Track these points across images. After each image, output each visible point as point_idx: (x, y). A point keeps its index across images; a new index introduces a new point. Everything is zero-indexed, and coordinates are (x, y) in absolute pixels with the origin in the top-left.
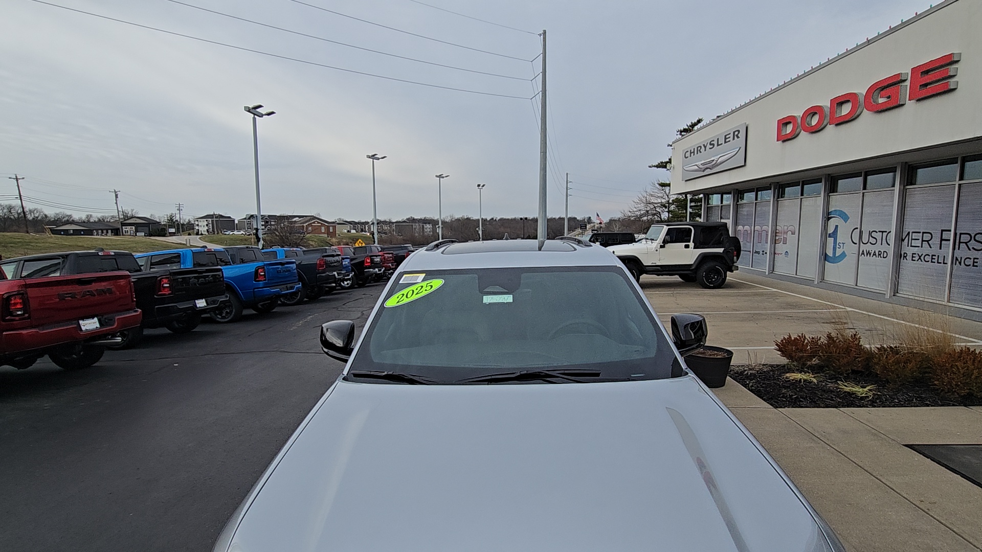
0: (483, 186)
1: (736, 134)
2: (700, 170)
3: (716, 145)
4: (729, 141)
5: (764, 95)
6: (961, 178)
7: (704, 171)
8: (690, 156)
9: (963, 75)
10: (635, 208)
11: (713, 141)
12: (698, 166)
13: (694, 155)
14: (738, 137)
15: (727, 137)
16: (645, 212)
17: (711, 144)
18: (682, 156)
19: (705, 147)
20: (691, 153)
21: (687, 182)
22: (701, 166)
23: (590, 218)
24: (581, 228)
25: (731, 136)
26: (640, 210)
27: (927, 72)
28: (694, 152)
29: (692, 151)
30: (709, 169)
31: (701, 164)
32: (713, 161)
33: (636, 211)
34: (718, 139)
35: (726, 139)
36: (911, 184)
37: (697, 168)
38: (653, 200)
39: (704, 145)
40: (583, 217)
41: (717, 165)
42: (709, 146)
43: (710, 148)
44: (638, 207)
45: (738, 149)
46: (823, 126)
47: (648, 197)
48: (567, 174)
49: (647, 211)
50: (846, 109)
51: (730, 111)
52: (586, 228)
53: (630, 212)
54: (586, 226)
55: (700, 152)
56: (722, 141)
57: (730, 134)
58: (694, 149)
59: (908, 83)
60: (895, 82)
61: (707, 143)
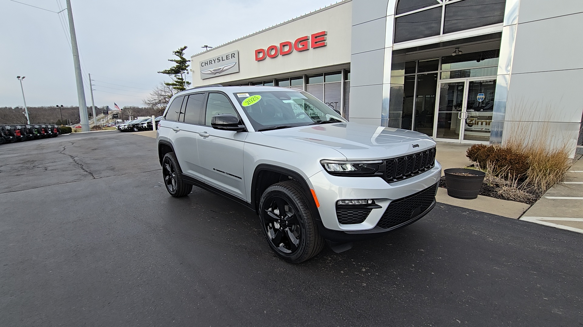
0: (24, 78)
1: (233, 55)
2: (212, 73)
3: (221, 60)
4: (229, 59)
5: (246, 37)
6: (325, 82)
7: (215, 74)
8: (205, 65)
9: (329, 40)
10: (152, 98)
11: (219, 58)
12: (211, 71)
13: (208, 65)
14: (234, 57)
15: (228, 56)
16: (158, 101)
17: (218, 60)
18: (199, 65)
19: (215, 61)
20: (205, 64)
21: (204, 80)
22: (213, 72)
23: (108, 107)
24: (104, 114)
25: (230, 56)
26: (155, 100)
27: (316, 37)
28: (207, 63)
29: (206, 63)
30: (218, 73)
31: (213, 70)
32: (220, 69)
33: (153, 100)
34: (222, 57)
35: (227, 57)
36: (308, 84)
37: (211, 72)
38: (163, 93)
39: (214, 60)
40: (102, 106)
41: (222, 71)
42: (217, 61)
43: (218, 62)
44: (154, 98)
45: (235, 63)
46: (277, 55)
47: (159, 91)
48: (89, 74)
49: (160, 101)
50: (286, 49)
51: (227, 43)
52: (108, 113)
53: (149, 101)
54: (108, 112)
55: (212, 64)
56: (225, 58)
57: (229, 55)
58: (207, 62)
59: (310, 41)
60: (305, 39)
61: (216, 59)
